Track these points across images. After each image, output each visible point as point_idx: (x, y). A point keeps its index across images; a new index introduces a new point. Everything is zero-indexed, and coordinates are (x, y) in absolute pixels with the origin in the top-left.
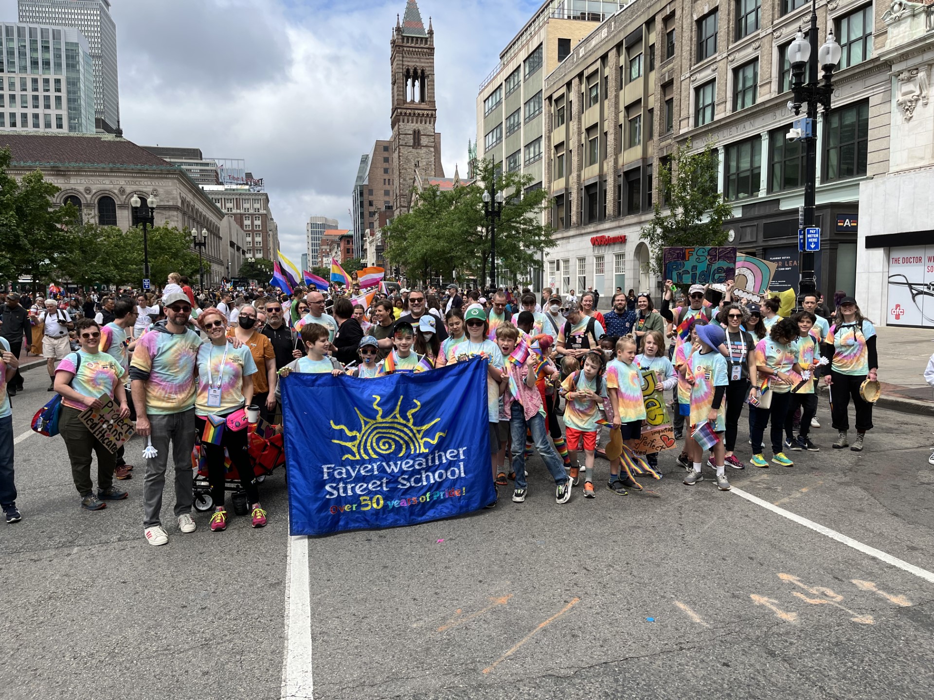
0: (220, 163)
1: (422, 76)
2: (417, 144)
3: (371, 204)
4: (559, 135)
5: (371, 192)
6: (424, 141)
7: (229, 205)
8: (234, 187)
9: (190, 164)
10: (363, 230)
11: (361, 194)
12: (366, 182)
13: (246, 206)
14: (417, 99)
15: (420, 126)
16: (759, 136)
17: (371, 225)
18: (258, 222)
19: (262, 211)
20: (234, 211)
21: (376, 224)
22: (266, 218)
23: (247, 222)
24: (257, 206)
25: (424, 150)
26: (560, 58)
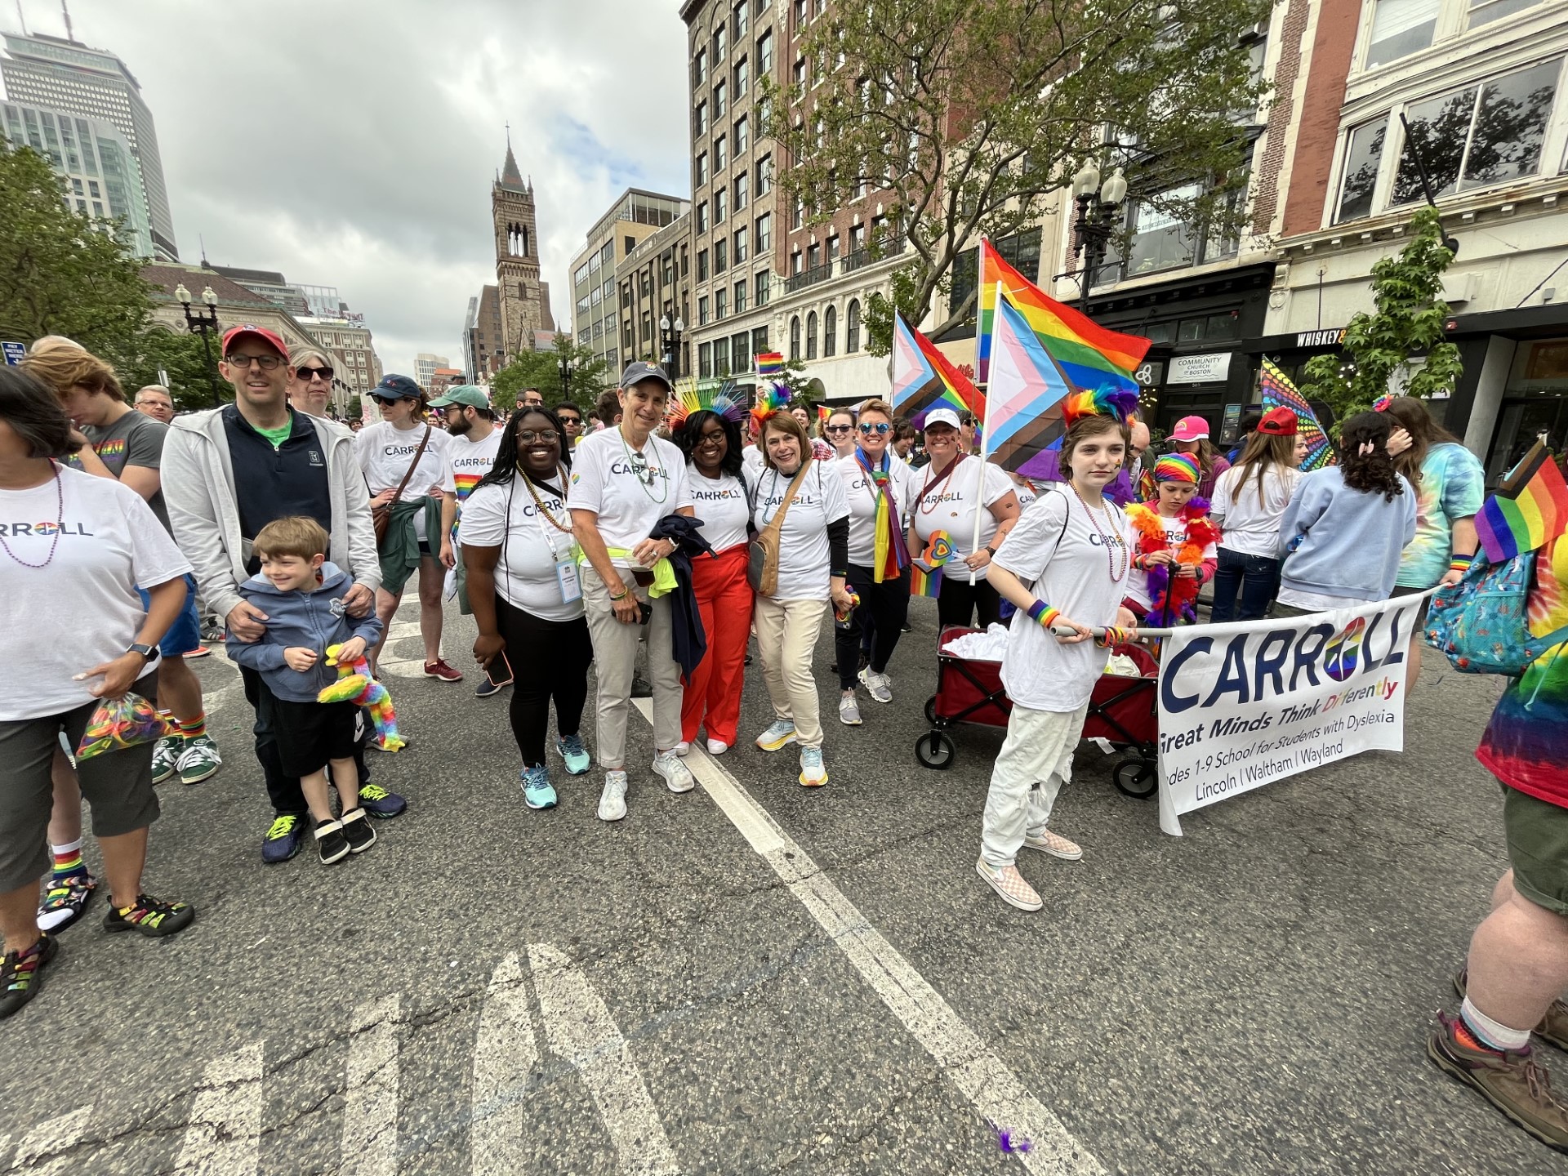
0: (309, 292)
1: (526, 232)
2: (523, 296)
3: (482, 347)
4: (627, 315)
5: (481, 336)
6: (530, 293)
7: (327, 340)
8: (331, 320)
9: (271, 290)
10: (476, 373)
11: (472, 337)
12: (476, 326)
13: (347, 341)
14: (521, 254)
15: (525, 280)
16: (726, 338)
17: (484, 369)
18: (361, 359)
19: (366, 348)
20: (334, 346)
21: (489, 367)
22: (369, 355)
23: (350, 359)
24: (359, 342)
25: (529, 303)
26: (628, 252)
